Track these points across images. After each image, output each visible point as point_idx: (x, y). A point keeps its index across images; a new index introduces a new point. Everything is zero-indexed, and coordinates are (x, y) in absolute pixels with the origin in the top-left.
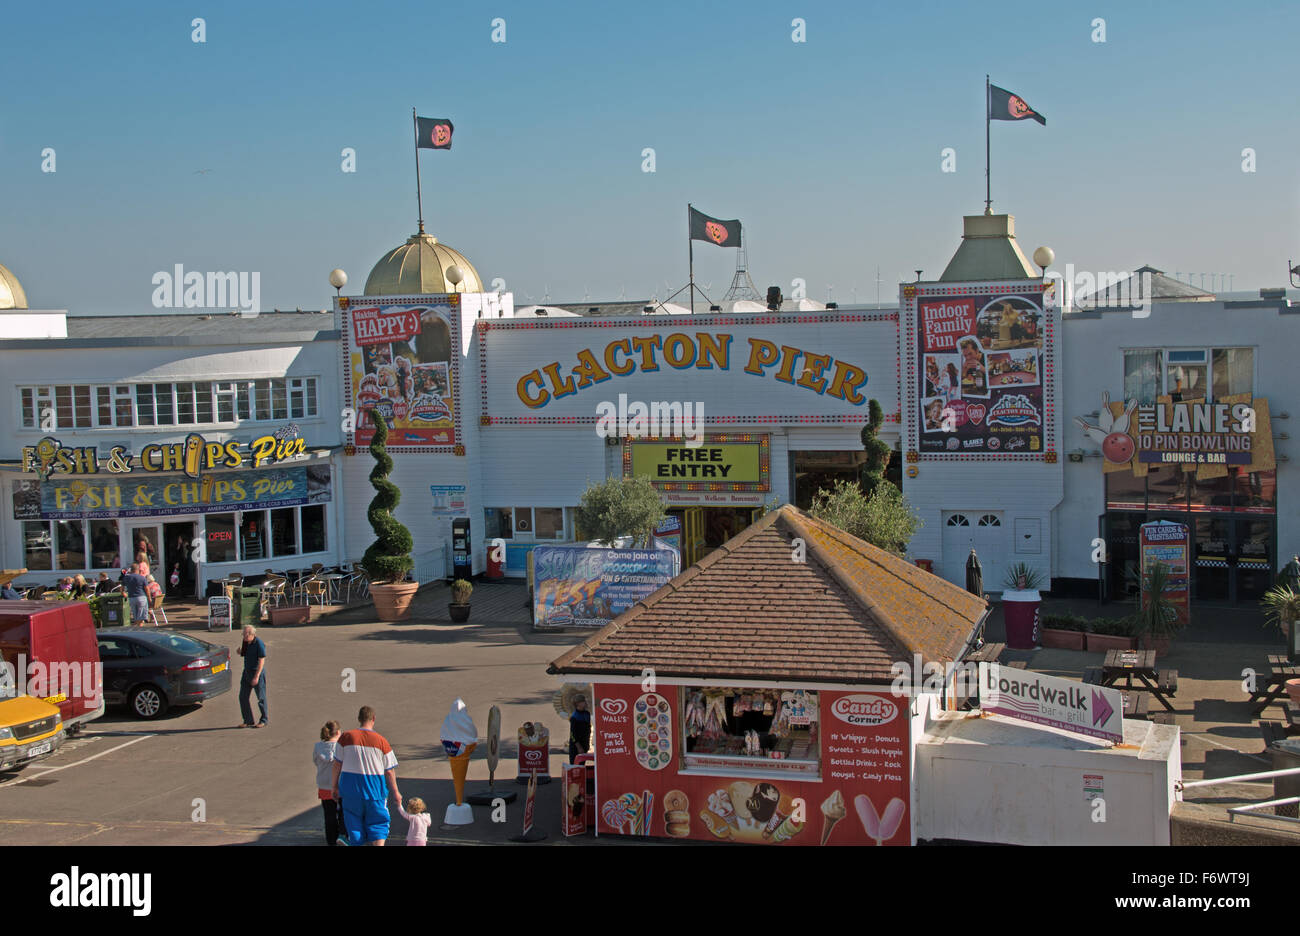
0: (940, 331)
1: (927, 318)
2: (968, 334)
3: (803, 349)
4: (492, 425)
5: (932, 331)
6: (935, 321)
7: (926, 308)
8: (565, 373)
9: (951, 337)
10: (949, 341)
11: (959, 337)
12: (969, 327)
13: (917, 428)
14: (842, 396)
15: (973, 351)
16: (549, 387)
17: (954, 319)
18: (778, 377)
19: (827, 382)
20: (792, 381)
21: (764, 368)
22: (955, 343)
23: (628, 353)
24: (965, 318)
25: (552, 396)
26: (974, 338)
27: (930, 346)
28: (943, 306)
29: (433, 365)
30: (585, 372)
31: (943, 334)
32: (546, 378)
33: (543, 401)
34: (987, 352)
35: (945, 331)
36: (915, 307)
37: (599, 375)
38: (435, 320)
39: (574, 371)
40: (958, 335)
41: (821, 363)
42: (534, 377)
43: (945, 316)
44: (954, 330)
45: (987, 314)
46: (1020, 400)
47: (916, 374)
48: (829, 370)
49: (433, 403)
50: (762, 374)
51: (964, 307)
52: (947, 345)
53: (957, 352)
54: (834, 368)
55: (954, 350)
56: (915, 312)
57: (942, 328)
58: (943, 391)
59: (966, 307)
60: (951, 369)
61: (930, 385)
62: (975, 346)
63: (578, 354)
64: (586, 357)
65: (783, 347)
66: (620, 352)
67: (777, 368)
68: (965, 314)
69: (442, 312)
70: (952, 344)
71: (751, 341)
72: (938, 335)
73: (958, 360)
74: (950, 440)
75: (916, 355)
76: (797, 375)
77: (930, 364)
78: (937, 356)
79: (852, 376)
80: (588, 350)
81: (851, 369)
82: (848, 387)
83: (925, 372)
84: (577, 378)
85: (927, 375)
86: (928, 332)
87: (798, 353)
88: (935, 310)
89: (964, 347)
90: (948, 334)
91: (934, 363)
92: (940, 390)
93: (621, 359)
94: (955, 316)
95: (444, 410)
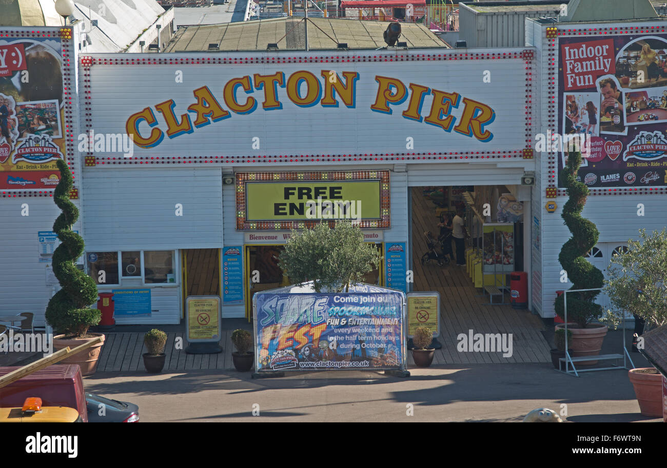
0: (580, 70)
1: (568, 58)
2: (605, 74)
3: (431, 87)
4: (98, 166)
5: (572, 71)
6: (576, 61)
7: (567, 48)
8: (179, 112)
9: (590, 76)
10: (588, 80)
11: (599, 77)
12: (608, 66)
13: (556, 165)
14: (469, 133)
15: (611, 90)
16: (163, 126)
17: (593, 59)
18: (405, 114)
19: (455, 119)
20: (419, 119)
21: (391, 106)
22: (594, 81)
23: (248, 90)
24: (604, 57)
25: (166, 135)
26: (613, 77)
27: (570, 85)
28: (584, 46)
29: (41, 103)
30: (202, 110)
31: (583, 74)
32: (159, 116)
33: (156, 139)
34: (624, 91)
35: (585, 70)
36: (557, 47)
37: (217, 113)
38: (42, 55)
39: (190, 109)
40: (597, 74)
41: (449, 100)
42: (146, 115)
43: (585, 56)
44: (593, 69)
45: (626, 54)
46: (656, 136)
47: (556, 113)
48: (457, 107)
49: (42, 143)
50: (390, 112)
51: (604, 47)
52: (587, 84)
53: (596, 91)
54: (462, 106)
55: (593, 89)
56: (556, 52)
57: (582, 67)
58: (582, 129)
59: (606, 47)
60: (590, 107)
61: (569, 123)
62: (613, 85)
63: (194, 92)
64: (203, 94)
65: (411, 84)
66: (240, 89)
67: (405, 106)
68: (605, 54)
69: (52, 47)
70: (591, 83)
71: (378, 78)
72: (578, 74)
73: (596, 98)
74: (588, 175)
75: (556, 94)
76: (425, 112)
77: (569, 103)
78: (576, 94)
79: (480, 113)
80: (205, 87)
81: (479, 106)
82: (475, 124)
83: (565, 110)
84: (193, 117)
85: (567, 113)
86: (569, 72)
87: (427, 91)
88: (576, 50)
89: (603, 85)
90: (588, 73)
91: (574, 102)
92: (579, 128)
93: (242, 97)
94: (595, 56)
95: (54, 151)
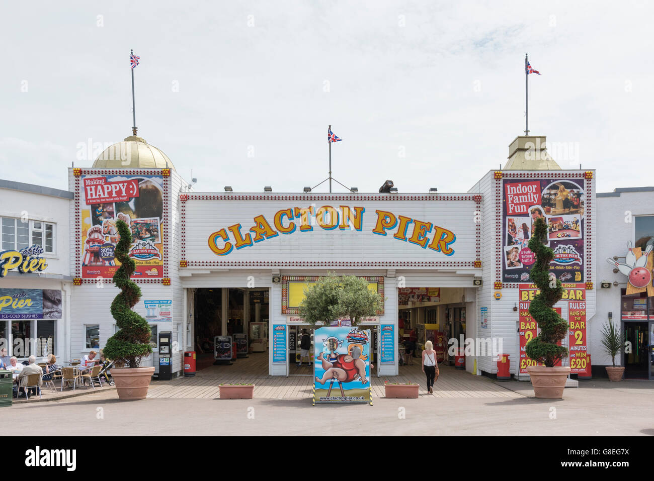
0: (518, 202)
1: (509, 193)
2: (535, 205)
3: (413, 218)
4: (188, 267)
5: (512, 202)
6: (514, 195)
7: (508, 186)
8: (244, 231)
9: (524, 206)
10: (523, 209)
11: (530, 206)
12: (536, 199)
13: (501, 266)
14: (438, 249)
15: (539, 216)
16: (233, 241)
17: (526, 194)
18: (396, 236)
19: (429, 240)
20: (405, 239)
21: (386, 230)
22: (527, 210)
23: (291, 218)
24: (534, 193)
25: (234, 247)
26: (540, 207)
27: (511, 212)
28: (520, 185)
29: (148, 220)
30: (259, 231)
31: (520, 204)
32: (230, 235)
33: (228, 250)
34: (548, 216)
35: (521, 202)
36: (501, 185)
37: (270, 233)
38: (150, 187)
39: (251, 230)
40: (529, 205)
41: (425, 227)
42: (222, 234)
43: (521, 192)
44: (526, 201)
45: (549, 192)
46: (569, 248)
47: (501, 230)
48: (430, 232)
49: (147, 247)
50: (385, 234)
51: (534, 186)
52: (522, 211)
53: (529, 216)
54: (434, 231)
55: (526, 215)
56: (501, 189)
57: (519, 200)
58: (519, 242)
59: (535, 186)
60: (525, 227)
61: (510, 238)
62: (540, 213)
63: (254, 218)
64: (260, 221)
65: (400, 216)
66: (285, 218)
67: (395, 230)
68: (534, 191)
69: (156, 182)
70: (525, 211)
71: (377, 212)
72: (516, 204)
74: (523, 274)
75: (501, 217)
76: (409, 234)
77: (510, 223)
78: (515, 218)
79: (446, 236)
80: (262, 216)
81: (445, 232)
82: (442, 243)
83: (507, 229)
84: (253, 235)
85: (509, 231)
86: (510, 202)
87: (410, 221)
88: (514, 188)
89: (533, 213)
90: (523, 204)
91: (513, 223)
92: (517, 241)
93: (286, 222)
94: (528, 192)
95: (155, 252)
